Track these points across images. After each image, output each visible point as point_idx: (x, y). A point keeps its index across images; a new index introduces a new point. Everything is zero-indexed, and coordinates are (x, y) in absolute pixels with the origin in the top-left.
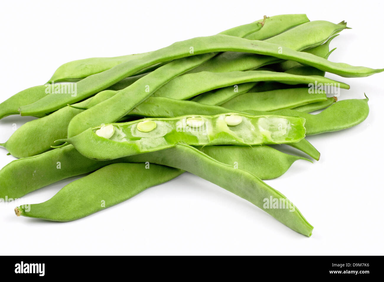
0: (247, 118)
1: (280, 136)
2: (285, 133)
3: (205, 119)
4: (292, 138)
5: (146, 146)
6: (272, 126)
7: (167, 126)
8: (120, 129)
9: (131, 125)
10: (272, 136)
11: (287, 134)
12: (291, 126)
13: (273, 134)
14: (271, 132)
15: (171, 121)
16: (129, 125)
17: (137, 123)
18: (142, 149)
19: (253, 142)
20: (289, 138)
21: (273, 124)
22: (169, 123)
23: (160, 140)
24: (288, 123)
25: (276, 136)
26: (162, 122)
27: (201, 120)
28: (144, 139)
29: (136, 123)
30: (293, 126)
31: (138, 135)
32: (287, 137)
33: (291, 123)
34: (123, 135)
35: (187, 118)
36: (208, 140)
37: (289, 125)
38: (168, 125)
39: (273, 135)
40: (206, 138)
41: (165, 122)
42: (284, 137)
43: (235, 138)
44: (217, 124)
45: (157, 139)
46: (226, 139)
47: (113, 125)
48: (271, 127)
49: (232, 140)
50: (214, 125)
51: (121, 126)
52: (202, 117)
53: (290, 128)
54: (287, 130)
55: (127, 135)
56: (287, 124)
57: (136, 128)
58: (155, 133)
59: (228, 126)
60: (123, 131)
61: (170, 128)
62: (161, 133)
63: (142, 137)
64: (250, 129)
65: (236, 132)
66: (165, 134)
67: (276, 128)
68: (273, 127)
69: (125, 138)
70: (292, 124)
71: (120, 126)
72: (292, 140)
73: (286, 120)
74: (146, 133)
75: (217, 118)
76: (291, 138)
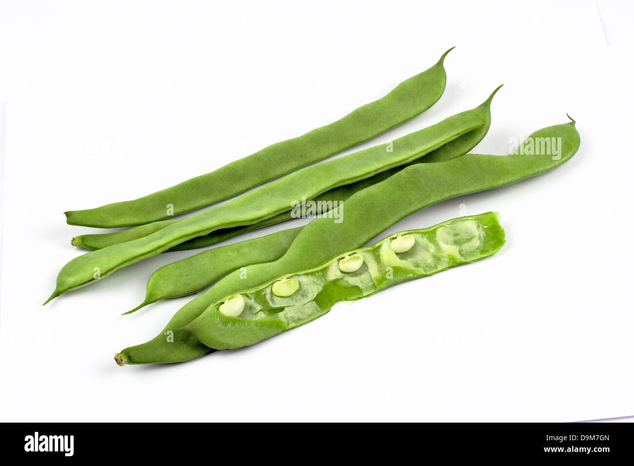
0: (421, 235)
1: (472, 251)
2: (479, 244)
3: (363, 254)
4: (489, 250)
5: (293, 318)
6: (456, 235)
7: (313, 282)
8: (251, 299)
9: (265, 290)
10: (460, 252)
11: (481, 244)
12: (484, 229)
13: (461, 249)
14: (458, 246)
15: (317, 272)
16: (262, 290)
17: (271, 286)
18: (288, 324)
19: (437, 268)
20: (485, 250)
21: (458, 233)
22: (315, 276)
23: (309, 306)
24: (479, 226)
25: (466, 251)
26: (306, 276)
27: (358, 258)
28: (288, 308)
29: (271, 284)
30: (487, 228)
31: (278, 303)
32: (483, 249)
33: (483, 225)
34: (258, 307)
35: (339, 260)
36: (374, 285)
37: (481, 229)
38: (315, 280)
39: (462, 251)
40: (371, 284)
41: (310, 276)
42: (478, 251)
43: (410, 271)
44: (382, 258)
45: (305, 306)
46: (399, 277)
47: (241, 294)
48: (457, 238)
49: (408, 276)
50: (378, 259)
51: (252, 294)
52: (359, 253)
53: (483, 233)
54: (480, 238)
55: (263, 306)
56: (477, 228)
57: (272, 293)
58: (300, 296)
59: (397, 254)
60: (256, 301)
61: (319, 285)
62: (308, 295)
63: (284, 306)
64: (428, 250)
65: (409, 260)
66: (315, 296)
67: (463, 239)
68: (459, 237)
69: (261, 310)
70: (485, 227)
71: (250, 294)
72: (490, 251)
73: (474, 221)
74: (287, 299)
75: (379, 247)
76: (489, 248)
